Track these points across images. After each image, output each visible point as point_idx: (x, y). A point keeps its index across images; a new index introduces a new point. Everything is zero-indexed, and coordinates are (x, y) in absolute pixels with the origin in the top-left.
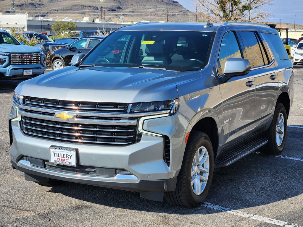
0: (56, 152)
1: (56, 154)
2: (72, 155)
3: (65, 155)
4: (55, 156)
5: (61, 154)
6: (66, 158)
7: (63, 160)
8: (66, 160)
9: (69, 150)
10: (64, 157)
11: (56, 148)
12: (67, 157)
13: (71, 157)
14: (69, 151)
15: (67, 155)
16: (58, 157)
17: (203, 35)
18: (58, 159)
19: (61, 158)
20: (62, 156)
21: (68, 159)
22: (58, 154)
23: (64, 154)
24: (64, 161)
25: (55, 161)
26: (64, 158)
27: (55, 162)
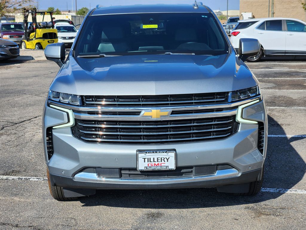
0: (147, 157)
1: (146, 160)
2: (169, 158)
3: (160, 159)
4: (145, 162)
5: (154, 158)
6: (161, 161)
7: (156, 164)
8: (161, 164)
9: (166, 152)
10: (158, 161)
11: (148, 152)
12: (163, 161)
13: (168, 160)
14: (165, 154)
15: (163, 159)
16: (149, 163)
17: (203, 16)
18: (149, 165)
19: (153, 163)
20: (156, 160)
21: (164, 162)
22: (150, 158)
23: (158, 158)
24: (158, 165)
25: (145, 167)
26: (158, 163)
27: (146, 169)
